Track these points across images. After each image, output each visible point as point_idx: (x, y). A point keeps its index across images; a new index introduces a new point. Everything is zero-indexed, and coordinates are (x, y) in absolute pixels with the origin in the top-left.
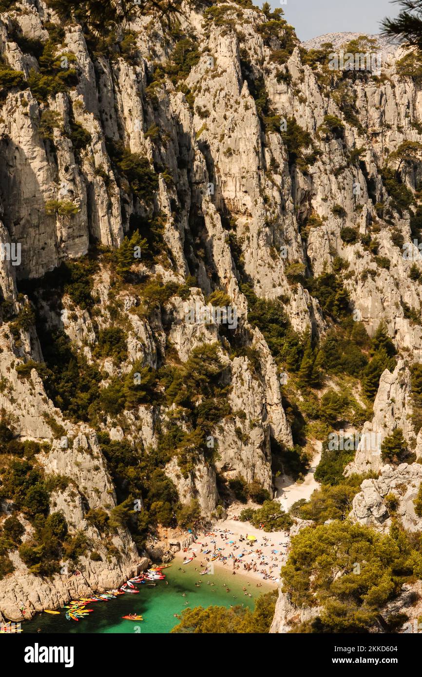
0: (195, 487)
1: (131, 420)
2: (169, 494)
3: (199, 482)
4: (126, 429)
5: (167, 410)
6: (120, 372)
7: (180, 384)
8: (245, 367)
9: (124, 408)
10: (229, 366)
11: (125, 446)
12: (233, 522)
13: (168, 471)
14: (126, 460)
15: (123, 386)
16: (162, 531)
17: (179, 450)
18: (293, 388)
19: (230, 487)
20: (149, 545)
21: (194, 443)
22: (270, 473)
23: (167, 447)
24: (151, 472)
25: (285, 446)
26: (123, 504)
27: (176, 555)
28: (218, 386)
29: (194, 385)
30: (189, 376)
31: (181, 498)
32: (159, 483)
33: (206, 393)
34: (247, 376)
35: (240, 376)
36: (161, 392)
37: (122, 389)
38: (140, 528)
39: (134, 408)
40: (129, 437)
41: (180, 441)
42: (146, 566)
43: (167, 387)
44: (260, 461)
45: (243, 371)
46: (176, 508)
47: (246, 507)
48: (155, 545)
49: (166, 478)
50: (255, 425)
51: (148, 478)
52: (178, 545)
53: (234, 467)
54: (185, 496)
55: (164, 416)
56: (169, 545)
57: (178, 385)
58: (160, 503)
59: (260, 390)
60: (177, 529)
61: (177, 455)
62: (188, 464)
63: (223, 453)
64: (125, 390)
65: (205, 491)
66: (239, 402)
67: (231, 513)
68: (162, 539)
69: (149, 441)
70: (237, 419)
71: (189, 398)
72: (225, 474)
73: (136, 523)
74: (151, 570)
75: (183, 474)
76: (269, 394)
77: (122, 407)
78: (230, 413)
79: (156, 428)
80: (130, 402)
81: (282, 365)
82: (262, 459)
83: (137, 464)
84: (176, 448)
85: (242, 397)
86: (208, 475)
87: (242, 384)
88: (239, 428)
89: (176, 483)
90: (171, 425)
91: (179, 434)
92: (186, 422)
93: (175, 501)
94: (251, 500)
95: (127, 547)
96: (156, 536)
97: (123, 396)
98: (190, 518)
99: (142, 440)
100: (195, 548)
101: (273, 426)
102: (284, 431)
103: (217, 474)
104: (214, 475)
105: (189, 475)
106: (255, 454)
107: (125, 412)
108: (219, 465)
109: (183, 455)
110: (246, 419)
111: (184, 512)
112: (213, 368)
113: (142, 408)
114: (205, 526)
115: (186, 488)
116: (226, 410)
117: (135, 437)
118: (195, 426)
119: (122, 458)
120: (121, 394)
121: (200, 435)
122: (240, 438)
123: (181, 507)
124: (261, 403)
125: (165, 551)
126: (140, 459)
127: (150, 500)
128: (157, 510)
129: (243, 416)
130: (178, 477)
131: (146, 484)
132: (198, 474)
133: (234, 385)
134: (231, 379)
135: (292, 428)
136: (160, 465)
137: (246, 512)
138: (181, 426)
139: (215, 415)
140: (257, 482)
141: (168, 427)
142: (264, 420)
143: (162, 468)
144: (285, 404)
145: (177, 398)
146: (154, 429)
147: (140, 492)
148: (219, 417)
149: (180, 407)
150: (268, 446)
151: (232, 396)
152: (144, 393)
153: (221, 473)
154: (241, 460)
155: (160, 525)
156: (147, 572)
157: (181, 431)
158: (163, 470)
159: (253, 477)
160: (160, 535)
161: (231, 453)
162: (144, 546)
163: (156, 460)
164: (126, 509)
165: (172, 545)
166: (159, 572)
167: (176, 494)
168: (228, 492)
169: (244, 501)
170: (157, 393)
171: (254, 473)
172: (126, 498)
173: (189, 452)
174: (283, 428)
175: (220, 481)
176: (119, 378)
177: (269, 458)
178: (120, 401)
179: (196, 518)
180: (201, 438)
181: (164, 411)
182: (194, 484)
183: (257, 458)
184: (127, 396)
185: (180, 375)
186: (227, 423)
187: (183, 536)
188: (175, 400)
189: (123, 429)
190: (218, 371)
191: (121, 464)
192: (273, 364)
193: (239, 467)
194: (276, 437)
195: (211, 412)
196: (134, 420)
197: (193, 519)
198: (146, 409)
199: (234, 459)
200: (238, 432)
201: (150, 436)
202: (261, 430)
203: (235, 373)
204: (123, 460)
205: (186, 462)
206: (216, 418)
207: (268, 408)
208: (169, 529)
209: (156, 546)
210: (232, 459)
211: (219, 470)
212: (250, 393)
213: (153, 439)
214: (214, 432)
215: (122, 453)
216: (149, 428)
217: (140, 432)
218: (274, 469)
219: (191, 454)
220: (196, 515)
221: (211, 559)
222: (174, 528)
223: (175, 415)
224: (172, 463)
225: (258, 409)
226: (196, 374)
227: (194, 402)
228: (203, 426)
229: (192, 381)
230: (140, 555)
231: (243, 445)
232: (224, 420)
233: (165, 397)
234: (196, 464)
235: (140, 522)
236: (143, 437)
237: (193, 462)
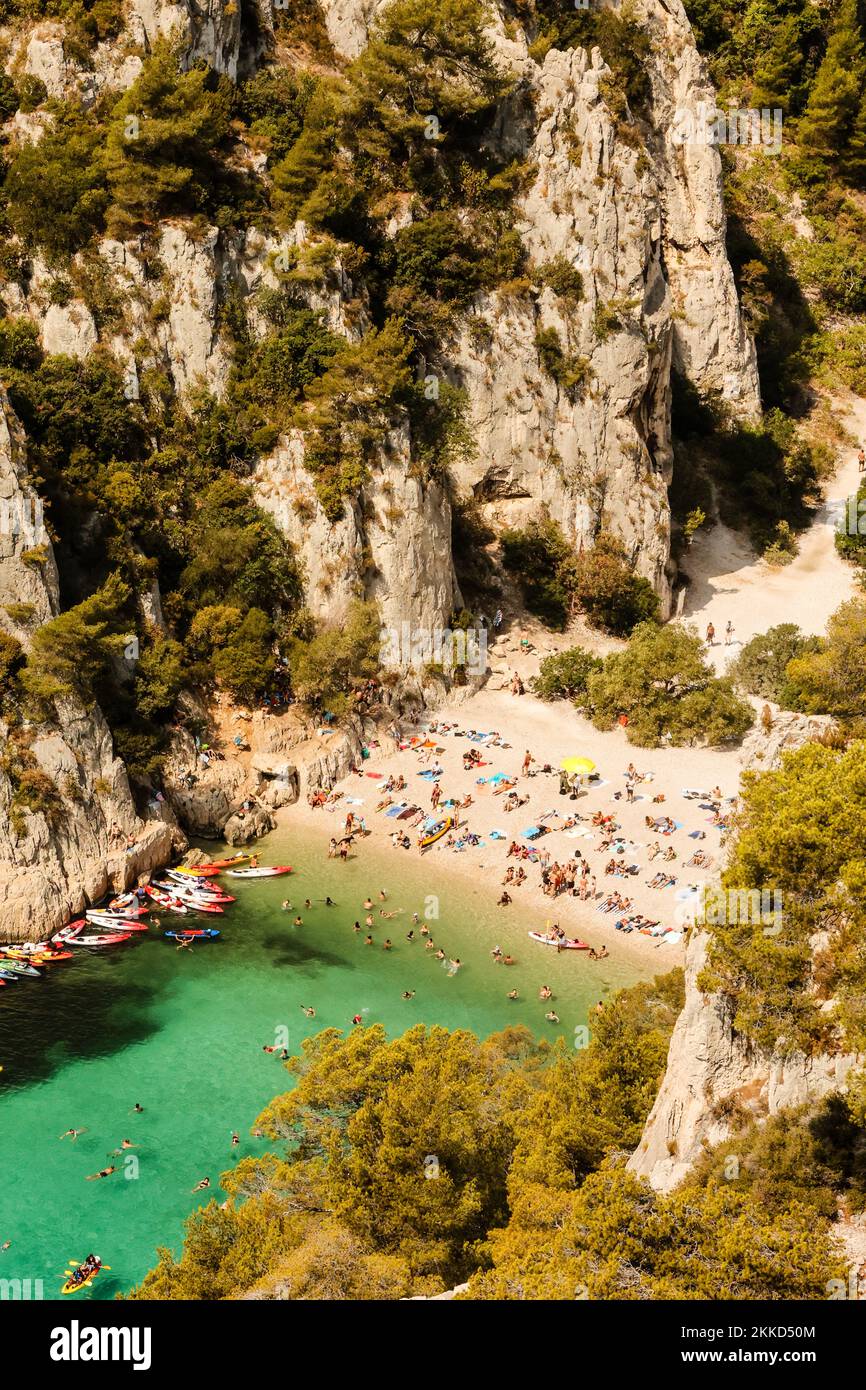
0: (367, 555)
1: (130, 277)
2: (265, 579)
3: (385, 537)
4: (107, 314)
5: (271, 245)
6: (91, 83)
7: (329, 146)
8: (588, 90)
9: (102, 227)
10: (525, 84)
11: (102, 379)
12: (508, 698)
13: (264, 486)
14: (104, 436)
15: (100, 141)
16: (228, 718)
17: (311, 408)
18: (776, 185)
19: (506, 564)
20: (176, 772)
21: (373, 381)
22: (665, 516)
23: (267, 393)
24: (199, 487)
25: (727, 413)
26: (86, 606)
27: (280, 816)
28: (478, 163)
29: (383, 152)
30: (367, 115)
31: (313, 595)
32: (226, 534)
33: (428, 186)
34: (594, 125)
35: (568, 127)
36: (252, 174)
37: (98, 151)
38: (145, 705)
39: (143, 230)
40: (119, 347)
41: (319, 370)
42: (162, 854)
43: (276, 156)
44: (629, 465)
45: (580, 107)
46: (287, 634)
47: (564, 643)
48: (199, 774)
49: (258, 516)
50: (614, 325)
51: (187, 511)
52: (294, 778)
53: (524, 484)
54: (327, 589)
55: (259, 268)
56: (254, 778)
57: (319, 149)
58: (230, 612)
59: (644, 185)
60: (289, 716)
61: (303, 424)
62: (344, 465)
63: (484, 429)
64: (110, 156)
65: (404, 574)
66: (558, 227)
67: (502, 666)
68: (229, 752)
69: (196, 364)
70: (547, 297)
71: (360, 202)
72: (488, 510)
73: (130, 686)
74: (179, 870)
75: (326, 500)
76: (676, 202)
77: (95, 221)
78: (519, 272)
79: (227, 319)
80: (129, 208)
81: (734, 88)
82: (637, 459)
83: (146, 455)
84: (301, 398)
85: (570, 210)
86: (421, 510)
87: (575, 160)
88: (554, 334)
89: (294, 538)
90: (288, 304)
91: (317, 344)
92: (345, 299)
93: (287, 607)
94: (582, 619)
95: (90, 775)
96: (206, 739)
97: (102, 182)
98: (341, 673)
99: (168, 362)
100: (359, 795)
101: (686, 333)
102: (727, 354)
103: (457, 511)
104: (446, 511)
105: (349, 508)
106: (610, 439)
107: (107, 245)
108: (465, 474)
109: (325, 428)
110: (579, 297)
111: (319, 648)
112: (462, 87)
113: (173, 234)
114: (401, 709)
115: (332, 558)
116: (504, 258)
117: (143, 348)
118: (379, 314)
119: (87, 426)
120: (91, 172)
121: (397, 351)
122: (555, 375)
123: (307, 632)
124: (643, 238)
125: (239, 798)
126: (158, 433)
127: (188, 596)
128: (216, 638)
129: (569, 285)
130: (304, 511)
131: (177, 533)
132: (380, 503)
133: (542, 159)
134: (531, 137)
135: (760, 342)
136: (234, 461)
137: (562, 662)
138: (326, 314)
139: (459, 275)
140: (608, 549)
141: (273, 315)
142: (651, 305)
143: (242, 474)
144: (739, 246)
145: (315, 200)
146: (218, 319)
147: (153, 562)
148: (476, 283)
149: (325, 239)
150: (661, 409)
151: (532, 203)
152: (183, 174)
153: (470, 506)
154: (555, 458)
155: (224, 698)
156: (163, 876)
157: (324, 333)
158: (245, 482)
159: (597, 529)
160: (224, 736)
161: (516, 428)
162: (158, 776)
163: (221, 440)
164: (93, 630)
165: (267, 777)
166: (213, 878)
167: (293, 580)
168: (496, 581)
169: (556, 619)
170: (233, 179)
171: (600, 512)
172: (96, 584)
173: (353, 415)
174: (727, 341)
175: (465, 537)
176: (85, 105)
177: (662, 456)
178: (85, 200)
179: (367, 675)
180: (403, 365)
181: (259, 250)
182: (365, 543)
183: (615, 456)
184: (114, 184)
185: (329, 110)
186: (504, 310)
187: (313, 745)
188: (304, 210)
189: (94, 312)
190: (482, 101)
191: (84, 452)
192: (701, 84)
193: (543, 485)
194: (692, 374)
195: (445, 265)
196: (140, 278)
197: (356, 681)
198: (191, 237)
199: (525, 455)
200: (548, 349)
201: (202, 347)
202: (639, 344)
203: (548, 113)
204: (88, 434)
205: (338, 456)
206: (464, 289)
207: (671, 256)
208: (258, 715)
209: (206, 779)
210: (516, 453)
211: (464, 493)
212: (602, 195)
213: (214, 360)
214: (452, 343)
215: (88, 408)
216: (198, 316)
217: (163, 329)
218: (681, 500)
219: (360, 425)
220: (365, 664)
221: (414, 842)
222: (279, 710)
223: (303, 270)
224: (282, 455)
225: (632, 262)
226: (392, 109)
227: (380, 220)
228: (413, 318)
229: (376, 134)
230: (142, 812)
231: (564, 402)
232: (493, 297)
233: (266, 193)
234: (376, 465)
235: (148, 680)
236: (174, 349)
237: (365, 458)
